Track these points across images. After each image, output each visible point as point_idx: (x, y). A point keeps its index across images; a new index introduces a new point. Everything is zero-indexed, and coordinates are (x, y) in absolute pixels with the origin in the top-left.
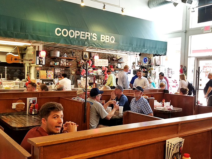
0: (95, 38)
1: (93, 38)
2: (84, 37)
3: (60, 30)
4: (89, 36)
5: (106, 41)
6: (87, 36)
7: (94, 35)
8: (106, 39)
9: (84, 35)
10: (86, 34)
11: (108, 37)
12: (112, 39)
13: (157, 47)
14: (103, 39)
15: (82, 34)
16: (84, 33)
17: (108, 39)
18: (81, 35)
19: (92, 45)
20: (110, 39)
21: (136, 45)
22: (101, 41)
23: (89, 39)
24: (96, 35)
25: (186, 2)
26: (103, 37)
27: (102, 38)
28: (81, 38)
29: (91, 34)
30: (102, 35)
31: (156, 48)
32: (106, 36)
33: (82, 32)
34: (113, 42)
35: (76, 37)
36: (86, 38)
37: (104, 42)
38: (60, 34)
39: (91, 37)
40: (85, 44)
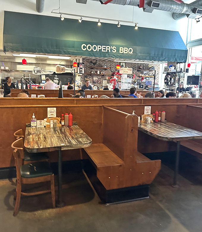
0: (114, 51)
1: (113, 51)
2: (105, 50)
3: (86, 46)
4: (109, 49)
5: (125, 52)
6: (108, 49)
7: (114, 48)
8: (125, 50)
9: (105, 49)
10: (107, 48)
11: (126, 49)
12: (130, 50)
13: (177, 55)
14: (122, 51)
15: (104, 47)
16: (105, 46)
17: (127, 50)
18: (103, 49)
19: (112, 56)
20: (128, 50)
21: (154, 54)
22: (120, 52)
23: (110, 51)
24: (116, 48)
25: (196, 12)
26: (122, 49)
27: (120, 50)
28: (103, 51)
29: (111, 47)
30: (120, 48)
31: (175, 56)
32: (125, 48)
33: (103, 46)
34: (131, 53)
35: (98, 51)
36: (107, 51)
37: (123, 54)
38: (86, 49)
39: (111, 50)
40: (106, 56)
